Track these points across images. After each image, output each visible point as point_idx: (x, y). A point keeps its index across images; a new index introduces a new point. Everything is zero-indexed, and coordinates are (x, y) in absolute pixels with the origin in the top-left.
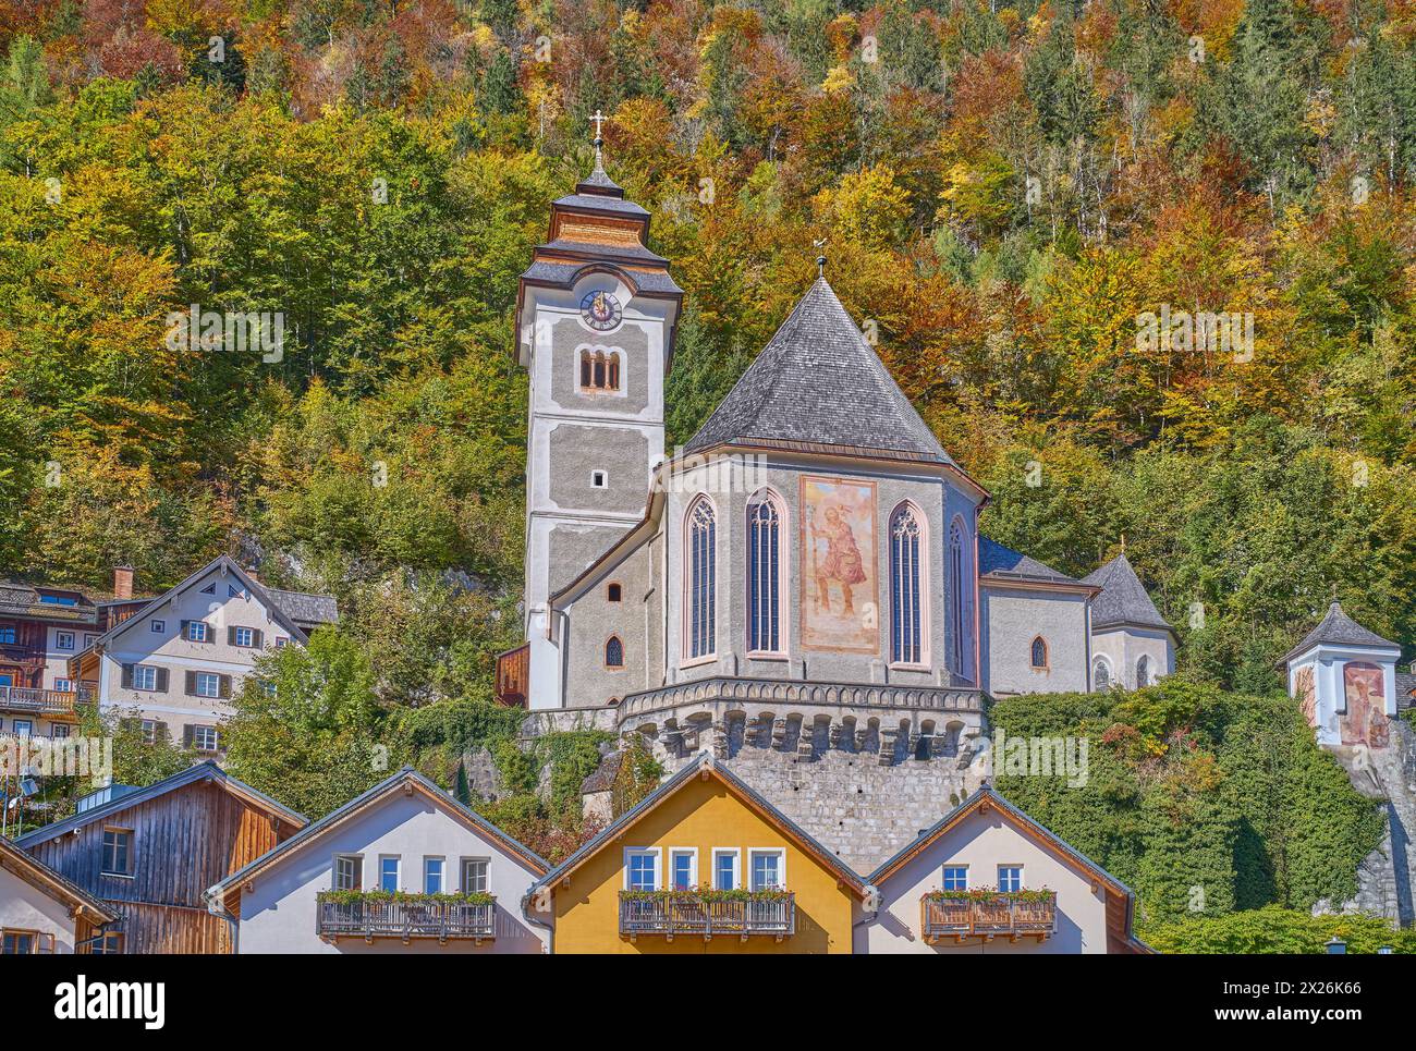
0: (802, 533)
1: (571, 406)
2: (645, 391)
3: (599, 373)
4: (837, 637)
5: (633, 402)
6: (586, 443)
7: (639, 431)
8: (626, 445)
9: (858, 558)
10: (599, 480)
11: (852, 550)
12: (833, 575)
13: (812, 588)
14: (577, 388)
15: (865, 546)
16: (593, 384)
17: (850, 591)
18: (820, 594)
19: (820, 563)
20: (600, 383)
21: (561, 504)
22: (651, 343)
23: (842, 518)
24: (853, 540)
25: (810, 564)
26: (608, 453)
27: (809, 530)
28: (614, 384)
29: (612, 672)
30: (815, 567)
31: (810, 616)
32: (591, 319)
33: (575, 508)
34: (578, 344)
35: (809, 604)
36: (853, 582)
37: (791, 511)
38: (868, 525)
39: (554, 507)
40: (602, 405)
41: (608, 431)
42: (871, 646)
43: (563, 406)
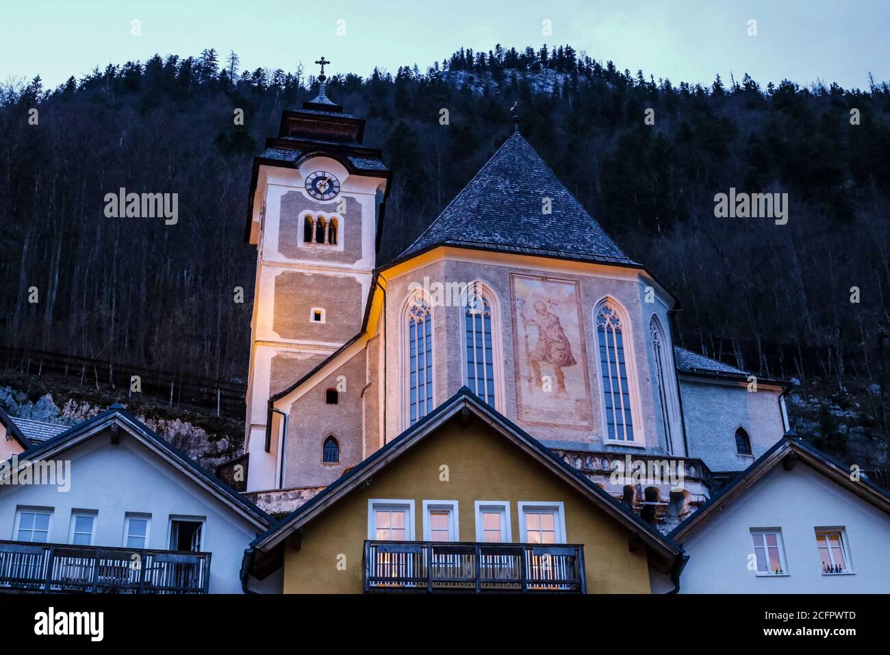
0: (514, 321)
1: (294, 257)
2: (359, 248)
3: (319, 232)
4: (552, 415)
5: (349, 255)
6: (306, 286)
7: (354, 278)
8: (342, 288)
9: (567, 344)
10: (318, 317)
11: (561, 338)
12: (544, 358)
13: (525, 370)
14: (300, 243)
15: (573, 334)
16: (314, 241)
17: (562, 373)
18: (533, 374)
19: (532, 348)
20: (320, 240)
21: (283, 335)
22: (364, 211)
23: (549, 310)
24: (561, 329)
25: (522, 348)
26: (326, 295)
27: (519, 320)
28: (333, 241)
29: (328, 468)
30: (527, 351)
31: (525, 394)
32: (313, 192)
33: (296, 338)
34: (302, 210)
35: (524, 384)
36: (564, 365)
37: (503, 304)
38: (574, 316)
39: (277, 338)
40: (322, 257)
41: (326, 278)
42: (585, 423)
43: (287, 256)
